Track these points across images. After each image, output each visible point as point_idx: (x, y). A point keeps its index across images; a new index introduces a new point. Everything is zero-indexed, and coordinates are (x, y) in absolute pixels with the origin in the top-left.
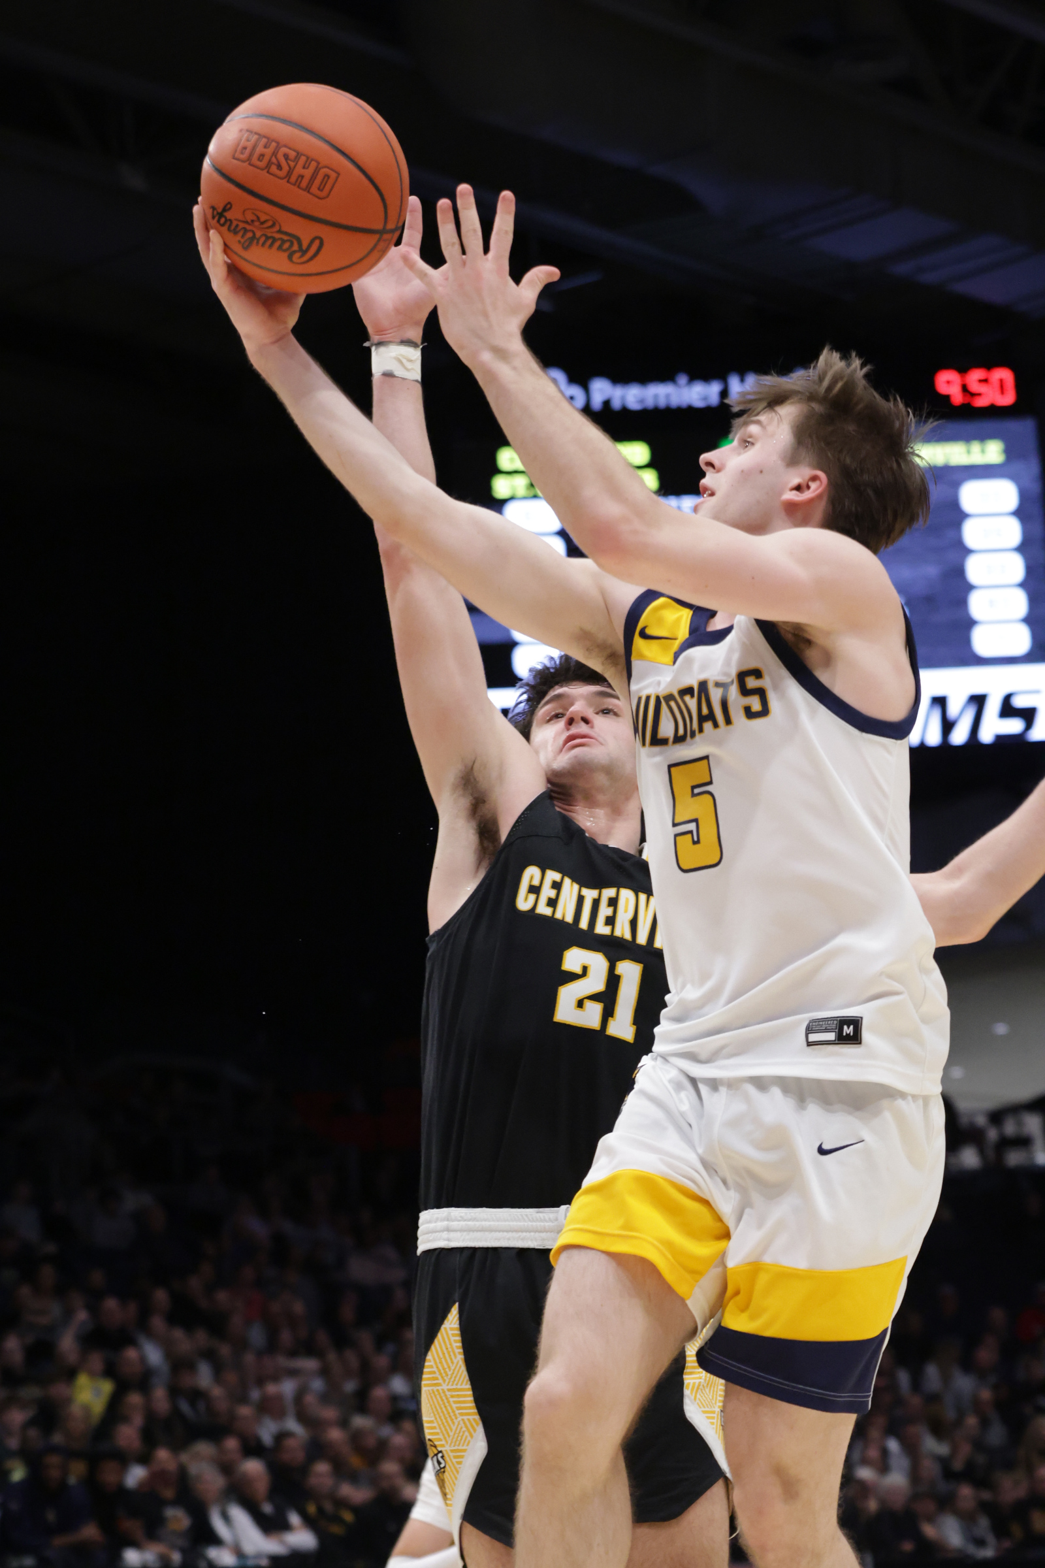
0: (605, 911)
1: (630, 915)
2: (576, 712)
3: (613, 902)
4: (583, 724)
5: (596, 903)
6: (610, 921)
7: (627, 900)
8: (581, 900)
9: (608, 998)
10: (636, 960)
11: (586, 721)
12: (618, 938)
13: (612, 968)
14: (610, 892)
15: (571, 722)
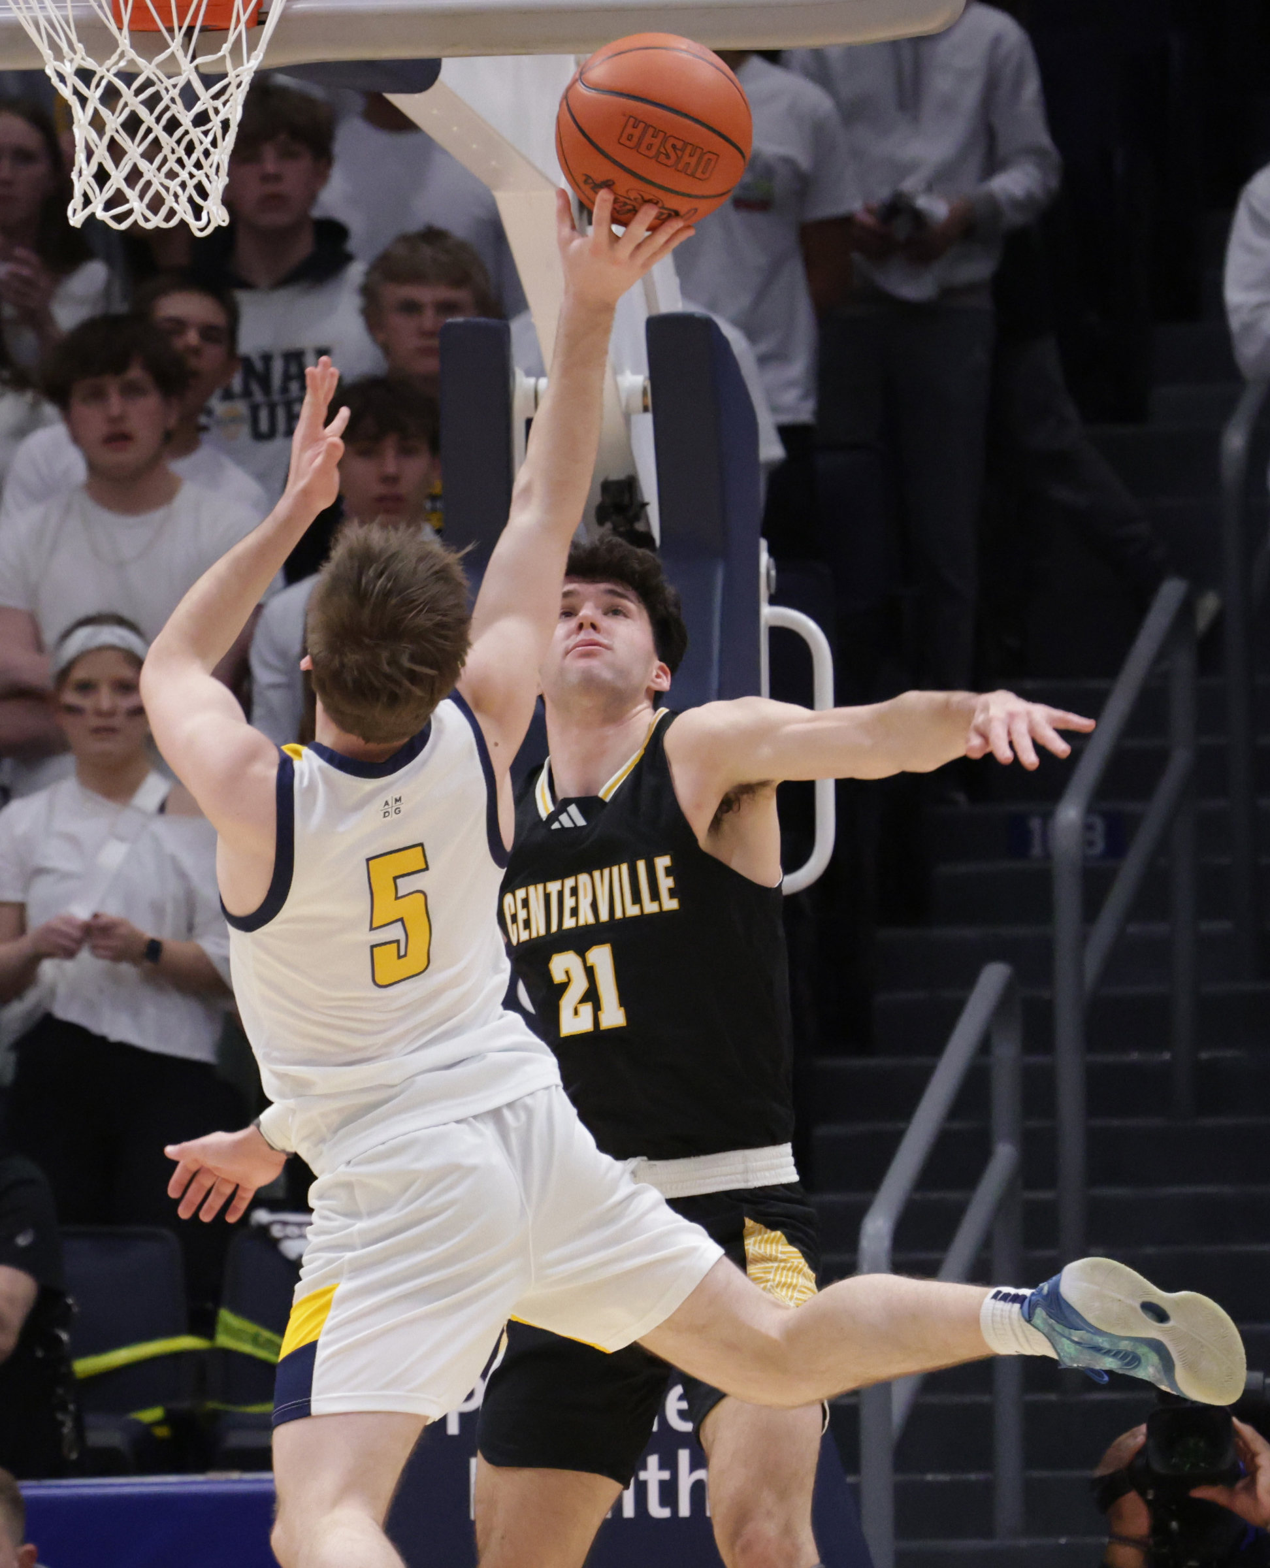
0: (569, 902)
1: (590, 899)
2: (585, 617)
3: (574, 892)
4: (591, 630)
5: (561, 894)
6: (575, 912)
7: (585, 884)
8: (547, 897)
9: (592, 996)
10: (601, 942)
11: (594, 626)
12: (583, 926)
13: (584, 961)
14: (570, 882)
15: (581, 627)
